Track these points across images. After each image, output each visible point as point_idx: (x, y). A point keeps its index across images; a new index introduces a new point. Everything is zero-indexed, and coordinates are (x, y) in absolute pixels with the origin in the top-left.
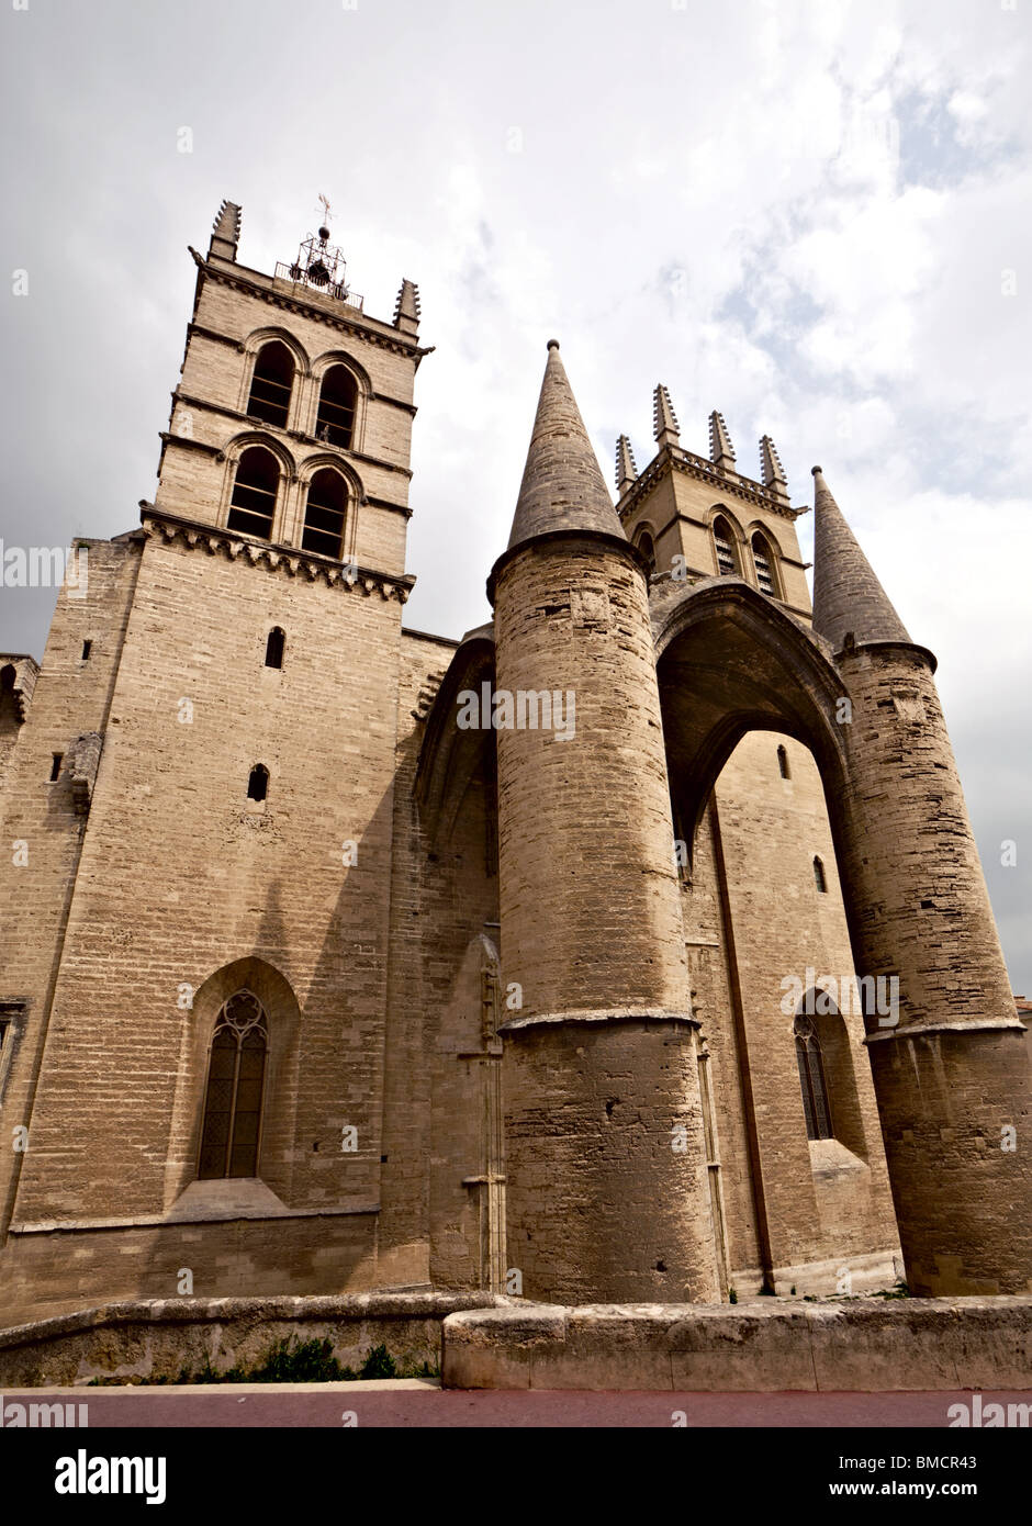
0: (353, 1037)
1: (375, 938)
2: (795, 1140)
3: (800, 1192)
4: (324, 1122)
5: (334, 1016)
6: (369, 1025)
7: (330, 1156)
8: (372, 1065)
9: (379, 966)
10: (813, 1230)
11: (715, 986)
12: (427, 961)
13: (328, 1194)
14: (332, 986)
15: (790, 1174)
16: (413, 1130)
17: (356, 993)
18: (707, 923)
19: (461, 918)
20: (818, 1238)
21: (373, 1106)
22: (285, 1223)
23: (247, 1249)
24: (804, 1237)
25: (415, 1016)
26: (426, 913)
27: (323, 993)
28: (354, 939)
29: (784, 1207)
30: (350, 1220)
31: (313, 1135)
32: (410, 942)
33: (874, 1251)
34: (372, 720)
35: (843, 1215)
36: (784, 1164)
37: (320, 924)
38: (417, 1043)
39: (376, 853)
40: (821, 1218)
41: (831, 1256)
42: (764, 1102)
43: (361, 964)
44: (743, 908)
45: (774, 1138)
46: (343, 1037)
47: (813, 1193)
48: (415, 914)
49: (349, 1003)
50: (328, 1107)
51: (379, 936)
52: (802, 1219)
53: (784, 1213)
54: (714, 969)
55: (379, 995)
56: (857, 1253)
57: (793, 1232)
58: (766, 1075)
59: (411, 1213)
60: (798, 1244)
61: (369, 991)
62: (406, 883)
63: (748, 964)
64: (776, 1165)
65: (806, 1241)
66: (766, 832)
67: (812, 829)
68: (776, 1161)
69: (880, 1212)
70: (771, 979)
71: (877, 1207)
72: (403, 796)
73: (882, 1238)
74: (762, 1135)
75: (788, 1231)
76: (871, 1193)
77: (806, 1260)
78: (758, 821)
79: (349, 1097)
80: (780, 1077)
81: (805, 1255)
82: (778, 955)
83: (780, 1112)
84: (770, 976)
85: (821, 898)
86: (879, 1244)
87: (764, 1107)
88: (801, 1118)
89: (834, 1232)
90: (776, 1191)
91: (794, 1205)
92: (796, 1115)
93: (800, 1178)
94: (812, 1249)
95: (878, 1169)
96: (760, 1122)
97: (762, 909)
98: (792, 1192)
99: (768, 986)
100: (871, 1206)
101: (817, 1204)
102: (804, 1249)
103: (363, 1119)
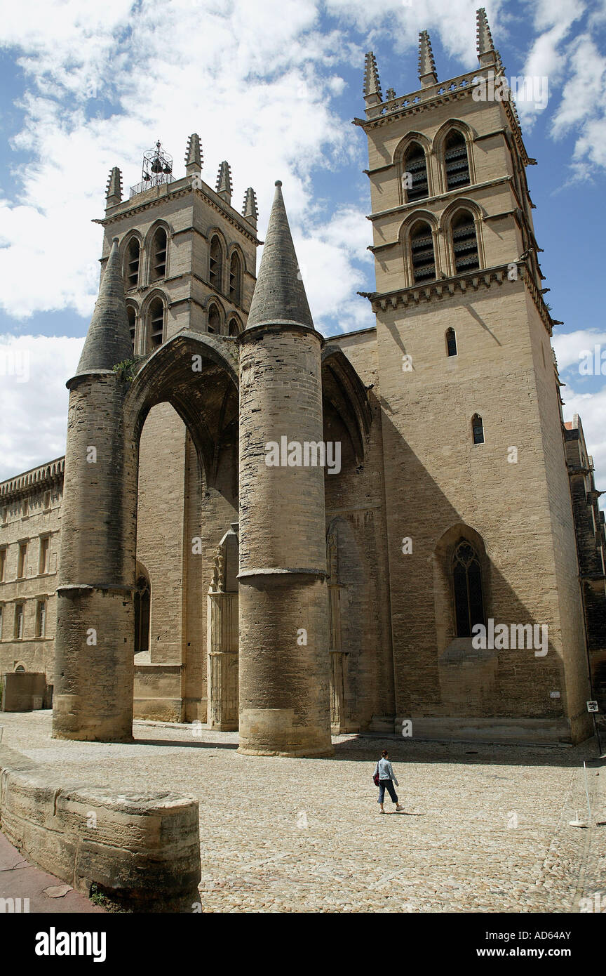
0: (170, 590)
1: (178, 543)
2: (425, 637)
3: (426, 672)
4: (161, 628)
5: (163, 582)
7: (164, 642)
9: (180, 556)
10: (435, 697)
13: (163, 658)
14: (162, 568)
15: (417, 660)
17: (171, 570)
18: (374, 492)
20: (438, 703)
21: (178, 621)
24: (425, 701)
27: (159, 571)
28: (170, 545)
29: (411, 681)
30: (171, 669)
31: (157, 633)
33: (491, 716)
34: (176, 431)
35: (464, 689)
36: (413, 653)
37: (157, 541)
38: (200, 590)
39: (178, 500)
40: (443, 691)
41: (448, 716)
42: (400, 612)
43: (172, 557)
44: (397, 476)
45: (407, 636)
46: (167, 591)
47: (438, 673)
48: (200, 526)
49: (168, 574)
50: (163, 621)
51: (180, 542)
52: (424, 689)
53: (410, 685)
54: (376, 523)
55: (179, 570)
56: (473, 716)
57: (416, 696)
58: (403, 594)
60: (419, 705)
61: (176, 569)
62: (196, 511)
63: (396, 516)
64: (406, 653)
65: (427, 704)
66: (424, 410)
67: (474, 391)
68: (407, 651)
69: (503, 690)
70: (415, 524)
71: (500, 687)
72: (195, 465)
73: (502, 709)
74: (396, 634)
75: (412, 696)
76: (495, 676)
77: (425, 716)
78: (418, 403)
79: (169, 617)
80: (416, 594)
81: (425, 713)
82: (424, 505)
83: (414, 618)
84: (415, 522)
85: (475, 449)
86: (498, 712)
87: (400, 615)
88: (433, 622)
89: (454, 701)
90: (405, 670)
91: (420, 680)
92: (428, 620)
93: (426, 663)
94: (432, 709)
95: (507, 659)
96: (395, 625)
97: (413, 473)
98: (419, 672)
99: (413, 530)
100: (495, 685)
101: (440, 681)
102: (424, 708)
103: (175, 626)
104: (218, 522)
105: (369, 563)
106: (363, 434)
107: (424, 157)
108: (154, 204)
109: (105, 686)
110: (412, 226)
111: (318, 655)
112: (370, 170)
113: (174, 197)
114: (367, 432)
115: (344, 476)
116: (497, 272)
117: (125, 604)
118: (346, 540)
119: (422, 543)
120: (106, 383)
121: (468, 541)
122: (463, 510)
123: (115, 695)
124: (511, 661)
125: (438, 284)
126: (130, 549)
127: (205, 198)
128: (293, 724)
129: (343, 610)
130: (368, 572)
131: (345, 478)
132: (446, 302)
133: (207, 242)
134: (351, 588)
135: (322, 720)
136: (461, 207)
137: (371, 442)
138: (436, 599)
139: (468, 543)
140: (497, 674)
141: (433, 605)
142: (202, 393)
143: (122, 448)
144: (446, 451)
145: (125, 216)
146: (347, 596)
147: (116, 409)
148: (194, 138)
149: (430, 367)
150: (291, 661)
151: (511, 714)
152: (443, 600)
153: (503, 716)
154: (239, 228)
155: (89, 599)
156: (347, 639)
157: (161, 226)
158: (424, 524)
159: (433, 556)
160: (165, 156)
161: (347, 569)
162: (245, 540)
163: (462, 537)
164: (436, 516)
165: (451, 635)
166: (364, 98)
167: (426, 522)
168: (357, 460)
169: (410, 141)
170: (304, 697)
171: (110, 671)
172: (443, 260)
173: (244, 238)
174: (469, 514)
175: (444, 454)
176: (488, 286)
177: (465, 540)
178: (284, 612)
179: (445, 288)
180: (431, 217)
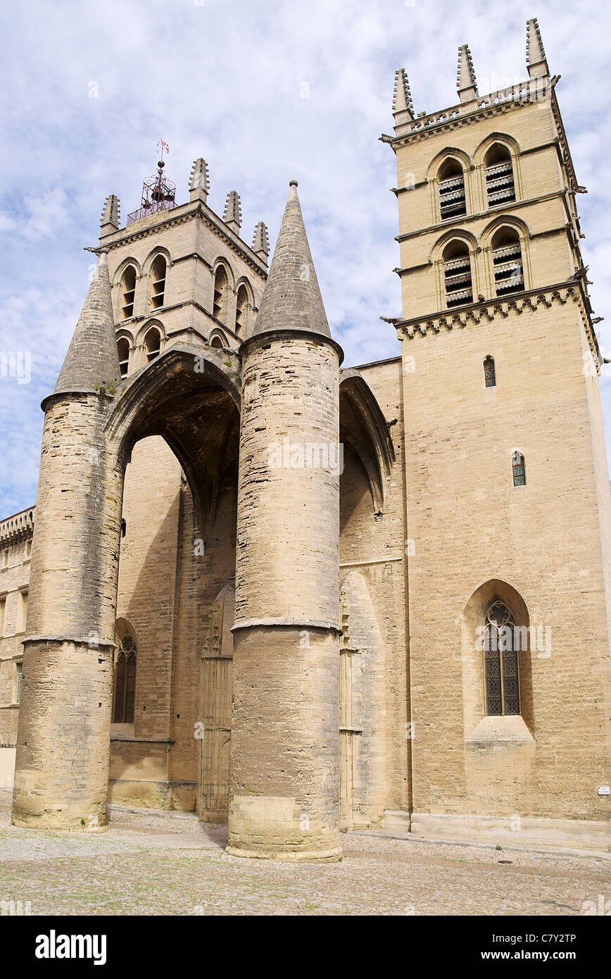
0: (159, 653)
1: (168, 598)
2: (448, 714)
3: (448, 757)
4: (147, 697)
5: (151, 643)
6: (165, 646)
7: (150, 713)
8: (166, 667)
9: (170, 613)
10: (458, 789)
11: (395, 593)
12: (199, 606)
13: (149, 732)
14: (150, 627)
15: (440, 742)
16: (190, 701)
17: (160, 629)
18: (393, 543)
19: (217, 577)
20: (463, 796)
21: (166, 688)
22: (133, 743)
23: (121, 754)
24: (447, 793)
25: (193, 639)
26: (199, 578)
27: (147, 631)
28: (160, 601)
29: (431, 767)
30: (157, 745)
31: (143, 703)
32: (191, 597)
34: (170, 473)
35: (493, 780)
36: (434, 733)
37: (146, 596)
38: (193, 654)
39: (170, 551)
40: (468, 781)
41: (474, 812)
42: (421, 683)
43: (163, 614)
44: (421, 524)
45: (427, 713)
46: (155, 653)
47: (464, 758)
48: (194, 580)
49: (157, 635)
50: (149, 689)
51: (170, 597)
52: (447, 779)
53: (429, 772)
54: (395, 579)
55: (169, 629)
57: (437, 787)
58: (425, 662)
59: (190, 745)
60: (440, 798)
61: (166, 628)
62: (189, 563)
63: (420, 570)
64: (426, 734)
65: (449, 797)
66: (455, 448)
67: (515, 426)
68: (427, 731)
69: (540, 782)
70: (443, 580)
71: (537, 778)
72: (189, 512)
73: (538, 806)
74: (416, 710)
75: (432, 787)
76: (531, 764)
77: (447, 811)
78: (448, 440)
79: (157, 684)
80: (440, 662)
81: (446, 808)
82: (453, 557)
83: (437, 691)
84: (442, 577)
85: (515, 493)
86: (534, 810)
87: (420, 688)
88: (459, 696)
89: (481, 793)
90: (424, 754)
91: (441, 767)
92: (454, 694)
93: (450, 746)
94: (455, 804)
95: (546, 744)
96: (416, 700)
97: (441, 520)
98: (440, 756)
99: (438, 587)
100: (531, 776)
101: (466, 768)
102: (446, 802)
103: (162, 695)
104: (215, 576)
105: (386, 625)
106: (383, 475)
107: (462, 173)
108: (153, 231)
109: (73, 761)
110: (446, 247)
111: (326, 730)
112: (398, 188)
113: (176, 223)
114: (389, 473)
115: (360, 523)
116: (546, 293)
117: (100, 661)
118: (360, 597)
119: (450, 602)
120: (86, 403)
121: (503, 601)
122: (499, 563)
123: (86, 773)
124: (550, 746)
125: (476, 307)
126: (109, 596)
127: (210, 225)
128: (294, 817)
129: (354, 680)
130: (385, 636)
131: (361, 525)
132: (485, 327)
133: (211, 272)
134: (364, 654)
135: (329, 814)
136: (504, 224)
137: (392, 485)
138: (464, 669)
139: (502, 603)
140: (533, 762)
141: (460, 676)
142: (200, 428)
143: (103, 478)
144: (480, 495)
145: (122, 244)
146: (360, 664)
147: (97, 434)
148: (200, 163)
149: (464, 400)
150: (293, 736)
151: (549, 813)
152: (472, 670)
153: (541, 815)
154: (248, 261)
155: (58, 653)
156: (359, 714)
157: (160, 253)
158: (451, 579)
159: (462, 617)
160: (167, 183)
161: (361, 631)
162: (242, 584)
163: (497, 596)
164: (467, 569)
165: (479, 713)
166: (394, 115)
167: (454, 577)
168: (375, 505)
169: (446, 157)
170: (309, 783)
171: (80, 743)
172: (482, 281)
173: (252, 273)
174: (505, 568)
175: (479, 498)
176: (534, 309)
177: (499, 599)
178: (286, 674)
179: (484, 312)
180: (469, 235)
